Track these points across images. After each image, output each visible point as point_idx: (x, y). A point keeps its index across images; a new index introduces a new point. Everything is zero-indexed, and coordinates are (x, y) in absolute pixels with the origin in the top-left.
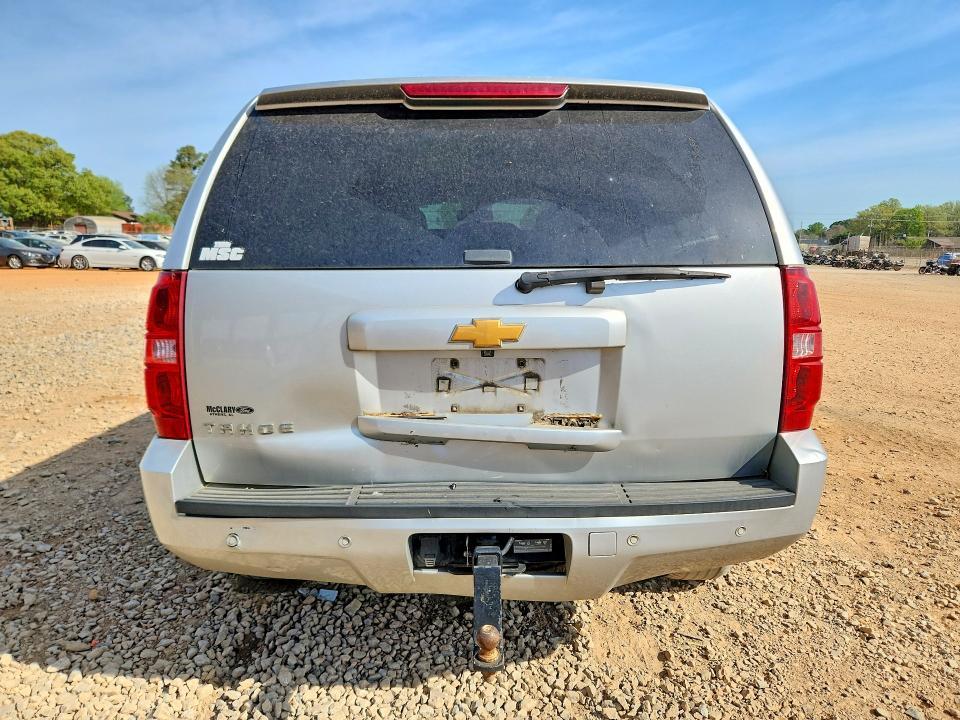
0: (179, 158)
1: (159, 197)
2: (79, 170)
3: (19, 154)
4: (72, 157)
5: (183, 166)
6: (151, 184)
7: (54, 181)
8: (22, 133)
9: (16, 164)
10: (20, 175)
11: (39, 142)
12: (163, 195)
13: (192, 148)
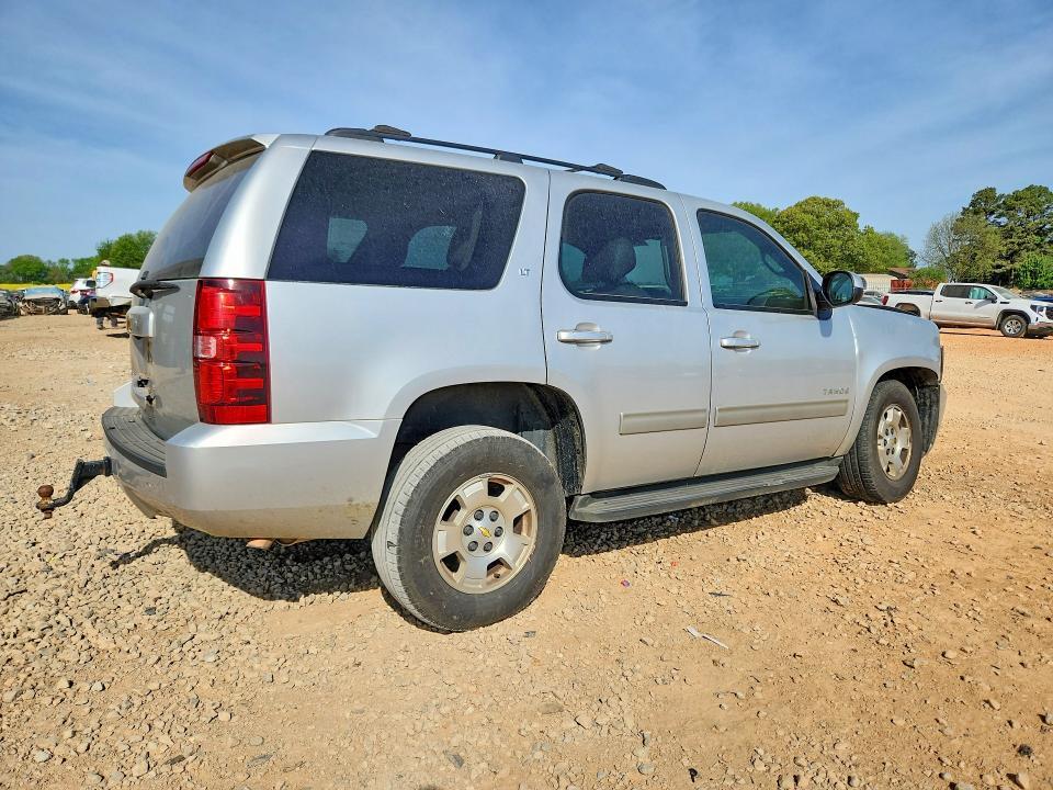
0: (973, 204)
1: (941, 250)
2: (861, 228)
3: (808, 218)
4: (856, 216)
5: (976, 213)
6: (934, 236)
7: (834, 241)
8: (814, 199)
9: (805, 229)
10: (806, 239)
11: (828, 205)
12: (946, 247)
13: (992, 190)
